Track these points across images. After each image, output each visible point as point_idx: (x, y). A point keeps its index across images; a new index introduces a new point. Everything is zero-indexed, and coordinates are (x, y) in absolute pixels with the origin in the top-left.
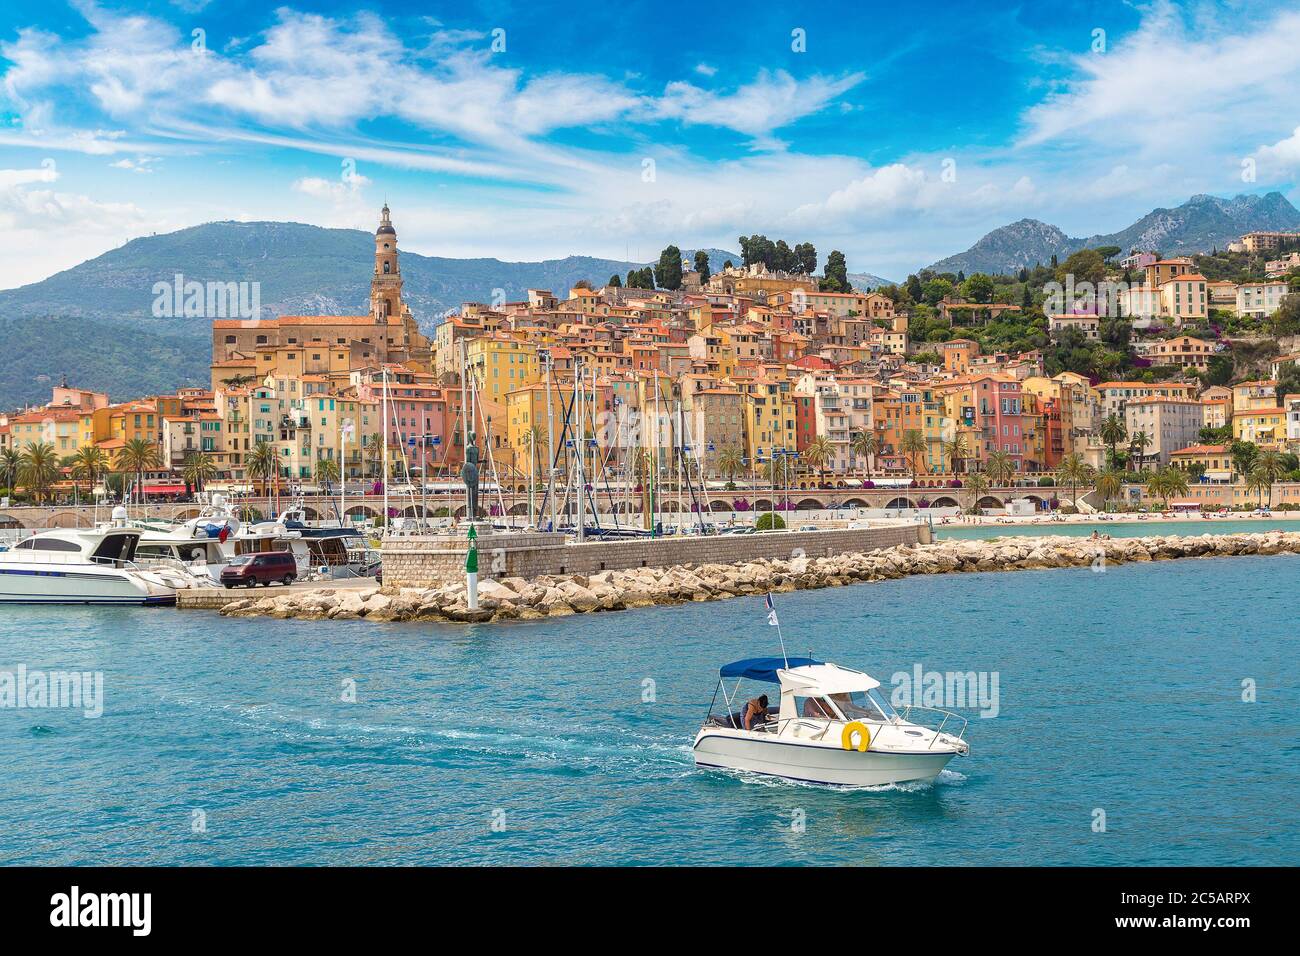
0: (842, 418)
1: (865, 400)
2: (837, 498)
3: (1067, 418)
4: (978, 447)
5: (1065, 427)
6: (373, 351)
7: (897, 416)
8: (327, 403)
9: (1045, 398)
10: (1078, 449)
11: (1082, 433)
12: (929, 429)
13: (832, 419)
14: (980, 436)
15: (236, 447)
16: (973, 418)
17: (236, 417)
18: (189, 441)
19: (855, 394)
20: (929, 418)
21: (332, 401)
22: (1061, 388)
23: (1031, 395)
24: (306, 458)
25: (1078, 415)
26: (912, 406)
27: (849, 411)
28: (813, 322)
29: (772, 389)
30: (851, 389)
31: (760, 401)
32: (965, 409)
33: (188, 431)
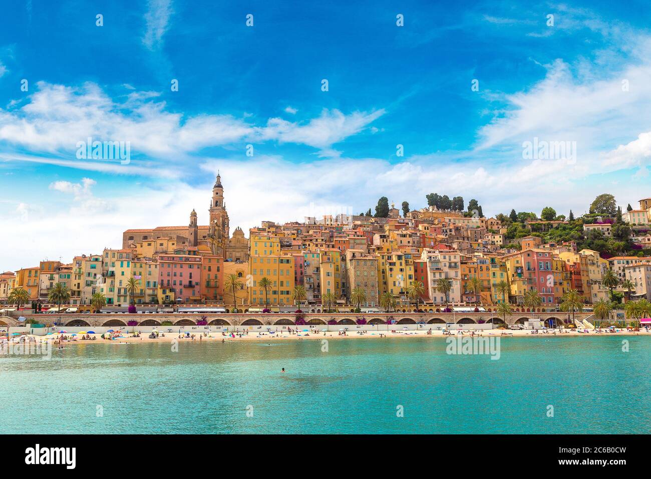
0: (440, 273)
1: (456, 263)
2: (424, 318)
3: (585, 273)
4: (525, 289)
5: (584, 279)
6: (187, 241)
7: (475, 272)
8: (125, 263)
9: (571, 263)
10: (593, 292)
11: (595, 282)
12: (494, 279)
13: (434, 273)
14: (526, 283)
15: (78, 287)
16: (522, 273)
17: (80, 271)
18: (51, 284)
19: (450, 260)
20: (494, 273)
21: (128, 263)
22: (580, 257)
23: (562, 261)
24: (112, 293)
25: (592, 272)
26: (484, 266)
27: (446, 269)
28: (453, 230)
29: (399, 257)
30: (447, 257)
31: (394, 264)
32: (517, 268)
33: (51, 279)
